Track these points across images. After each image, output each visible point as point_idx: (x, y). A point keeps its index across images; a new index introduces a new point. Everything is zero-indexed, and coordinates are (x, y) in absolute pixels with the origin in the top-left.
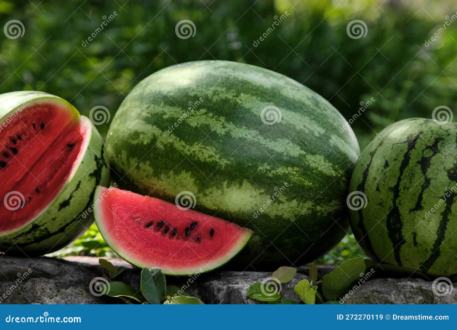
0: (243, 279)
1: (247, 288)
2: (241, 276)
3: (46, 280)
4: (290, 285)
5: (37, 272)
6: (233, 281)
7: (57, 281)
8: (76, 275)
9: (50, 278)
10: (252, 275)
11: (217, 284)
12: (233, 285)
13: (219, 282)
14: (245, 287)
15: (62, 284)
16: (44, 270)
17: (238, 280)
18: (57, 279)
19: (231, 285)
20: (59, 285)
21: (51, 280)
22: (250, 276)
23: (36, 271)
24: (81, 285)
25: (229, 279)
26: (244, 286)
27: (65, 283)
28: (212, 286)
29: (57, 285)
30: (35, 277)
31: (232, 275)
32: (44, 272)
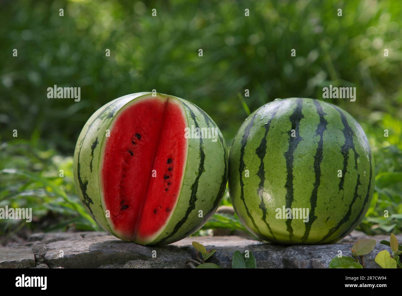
0: (325, 252)
1: (330, 261)
2: (323, 250)
3: (142, 262)
4: (372, 256)
5: (135, 255)
6: (316, 255)
7: (152, 262)
8: (170, 255)
9: (146, 260)
10: (334, 247)
11: (300, 258)
12: (316, 259)
13: (303, 256)
14: (328, 261)
15: (157, 265)
16: (141, 252)
17: (321, 253)
18: (152, 261)
19: (314, 259)
20: (155, 265)
21: (147, 262)
22: (332, 250)
23: (133, 254)
24: (175, 264)
25: (313, 253)
26: (326, 260)
27: (160, 264)
28: (296, 261)
29: (152, 266)
30: (133, 260)
31: (315, 249)
32: (140, 254)
